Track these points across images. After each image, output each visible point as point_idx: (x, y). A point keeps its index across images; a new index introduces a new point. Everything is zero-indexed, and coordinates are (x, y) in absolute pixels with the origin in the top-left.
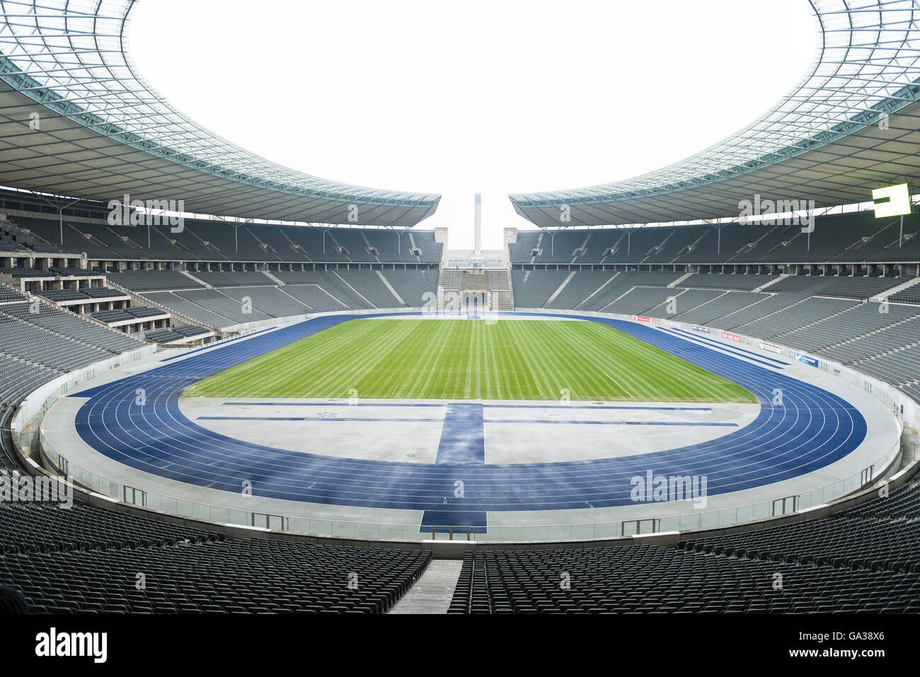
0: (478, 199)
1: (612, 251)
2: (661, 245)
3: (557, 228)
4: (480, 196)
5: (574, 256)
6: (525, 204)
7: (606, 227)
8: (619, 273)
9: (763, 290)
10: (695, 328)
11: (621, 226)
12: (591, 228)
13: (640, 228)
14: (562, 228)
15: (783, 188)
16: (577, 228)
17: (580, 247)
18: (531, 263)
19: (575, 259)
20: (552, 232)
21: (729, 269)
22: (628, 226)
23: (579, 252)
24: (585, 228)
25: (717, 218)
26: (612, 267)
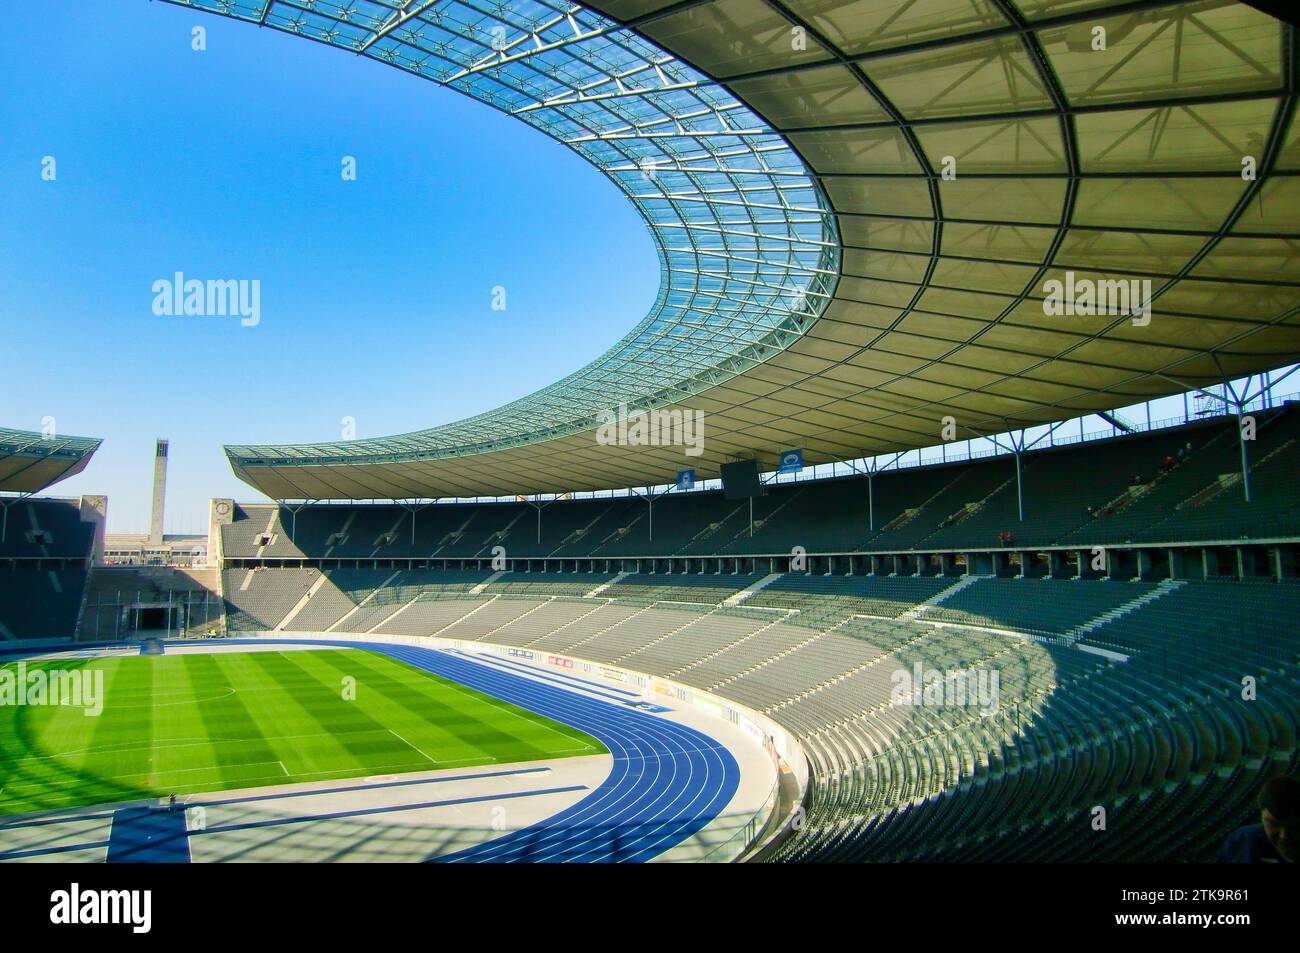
0: (162, 449)
1: (388, 539)
2: (460, 531)
3: (302, 501)
4: (167, 445)
5: (329, 547)
6: (250, 461)
7: (378, 502)
8: (399, 572)
9: (599, 595)
10: (512, 652)
11: (402, 502)
12: (355, 502)
13: (431, 504)
14: (311, 502)
15: (619, 457)
16: (334, 502)
17: (339, 531)
18: (258, 557)
19: (329, 551)
20: (294, 507)
21: (553, 565)
22: (411, 501)
23: (338, 539)
24: (347, 502)
25: (536, 494)
26: (388, 563)
